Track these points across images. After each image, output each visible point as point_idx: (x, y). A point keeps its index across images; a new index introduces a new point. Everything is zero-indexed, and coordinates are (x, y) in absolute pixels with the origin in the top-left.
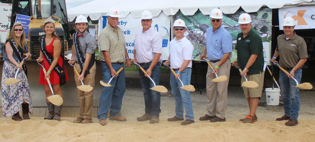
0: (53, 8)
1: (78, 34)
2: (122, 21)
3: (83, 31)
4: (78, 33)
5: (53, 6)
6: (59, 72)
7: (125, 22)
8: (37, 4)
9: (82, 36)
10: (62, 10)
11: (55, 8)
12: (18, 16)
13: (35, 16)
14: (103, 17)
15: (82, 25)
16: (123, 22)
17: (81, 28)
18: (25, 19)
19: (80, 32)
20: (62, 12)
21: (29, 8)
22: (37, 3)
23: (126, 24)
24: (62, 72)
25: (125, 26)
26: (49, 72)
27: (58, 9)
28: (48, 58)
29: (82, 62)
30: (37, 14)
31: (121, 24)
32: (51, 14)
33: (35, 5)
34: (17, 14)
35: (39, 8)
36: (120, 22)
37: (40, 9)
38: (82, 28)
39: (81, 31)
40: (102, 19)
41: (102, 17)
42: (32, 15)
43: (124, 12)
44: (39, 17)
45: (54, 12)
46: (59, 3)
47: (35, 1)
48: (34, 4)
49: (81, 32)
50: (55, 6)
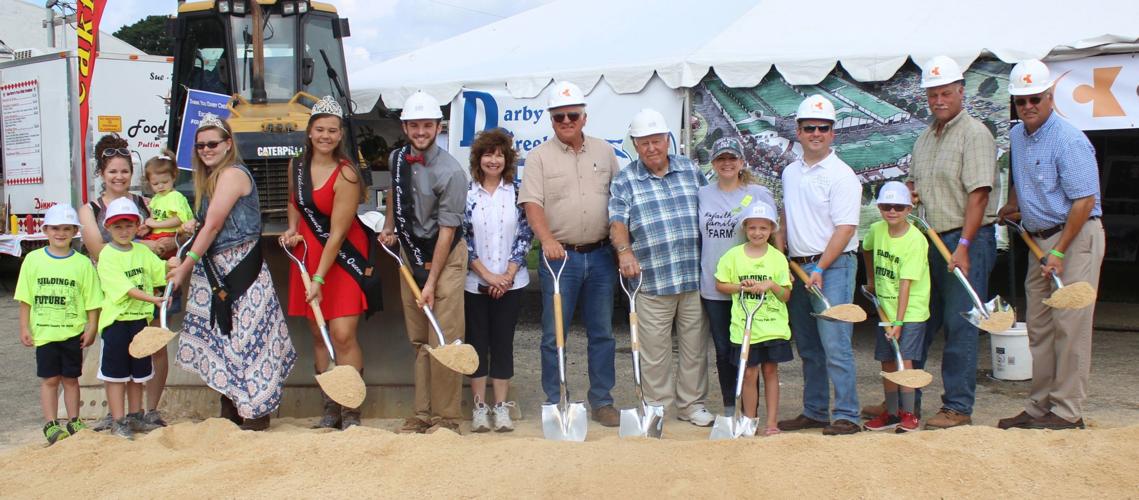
0: (303, 66)
1: (409, 153)
2: (525, 108)
3: (424, 145)
4: (408, 151)
5: (304, 60)
6: (361, 273)
7: (536, 112)
8: (250, 55)
9: (423, 161)
10: (332, 74)
11: (309, 67)
12: (193, 97)
13: (245, 94)
14: (466, 94)
15: (421, 126)
16: (530, 112)
17: (420, 136)
18: (214, 105)
19: (416, 148)
20: (332, 80)
21: (226, 69)
22: (250, 51)
23: (538, 117)
24: (369, 272)
25: (535, 123)
26: (318, 278)
27: (319, 68)
28: (319, 230)
29: (412, 245)
30: (252, 86)
31: (525, 118)
32: (298, 89)
33: (246, 58)
34: (189, 90)
35: (256, 70)
36: (520, 111)
37: (262, 70)
38: (423, 136)
39: (418, 145)
40: (462, 100)
41: (461, 95)
42: (236, 91)
43: (532, 79)
44: (259, 96)
45: (307, 82)
46: (322, 52)
47: (246, 47)
48: (243, 56)
49: (422, 150)
50: (310, 60)
